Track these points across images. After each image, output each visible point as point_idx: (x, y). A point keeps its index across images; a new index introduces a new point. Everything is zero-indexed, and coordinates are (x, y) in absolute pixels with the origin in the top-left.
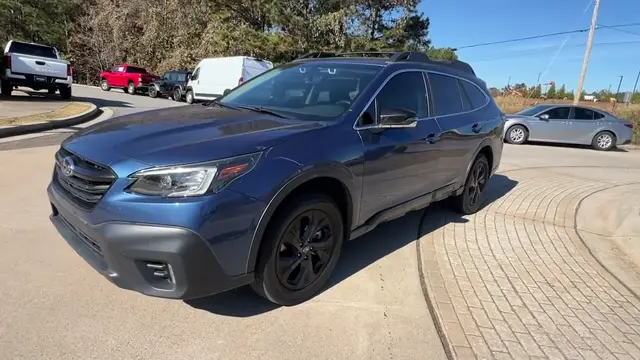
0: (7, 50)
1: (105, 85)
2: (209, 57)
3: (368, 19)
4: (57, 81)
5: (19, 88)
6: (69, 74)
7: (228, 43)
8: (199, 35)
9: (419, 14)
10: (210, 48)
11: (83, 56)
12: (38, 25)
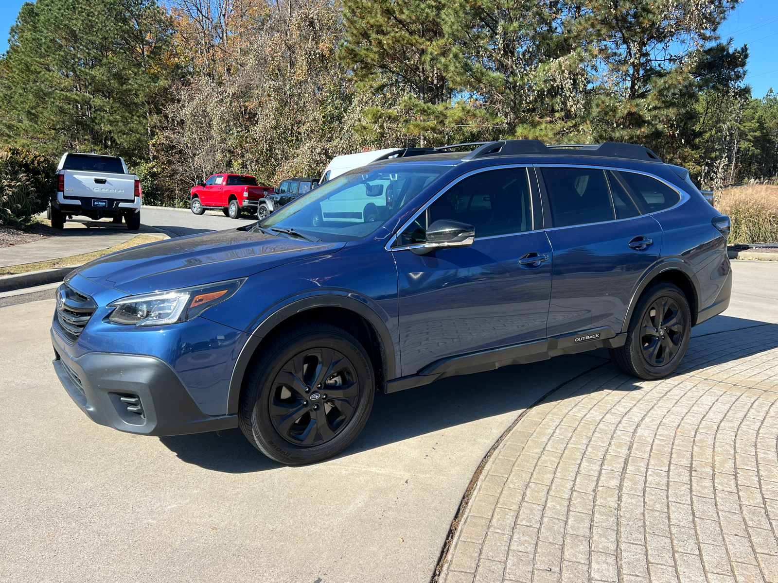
0: (60, 166)
1: (197, 206)
2: (356, 151)
3: (625, 62)
4: (121, 205)
5: (74, 217)
6: (137, 194)
7: (382, 127)
8: (339, 118)
9: (724, 42)
10: (357, 136)
11: (170, 163)
12: (111, 123)
